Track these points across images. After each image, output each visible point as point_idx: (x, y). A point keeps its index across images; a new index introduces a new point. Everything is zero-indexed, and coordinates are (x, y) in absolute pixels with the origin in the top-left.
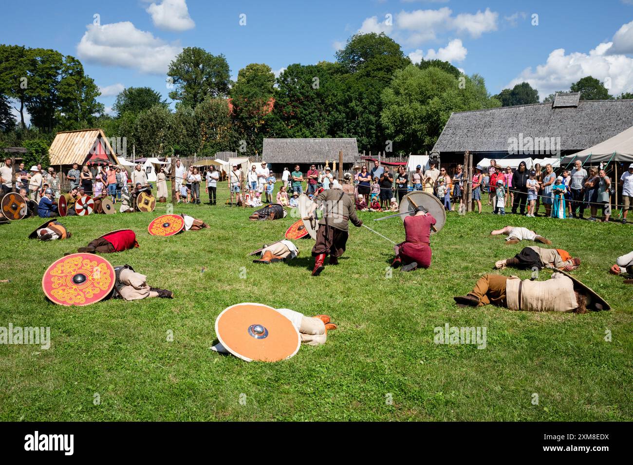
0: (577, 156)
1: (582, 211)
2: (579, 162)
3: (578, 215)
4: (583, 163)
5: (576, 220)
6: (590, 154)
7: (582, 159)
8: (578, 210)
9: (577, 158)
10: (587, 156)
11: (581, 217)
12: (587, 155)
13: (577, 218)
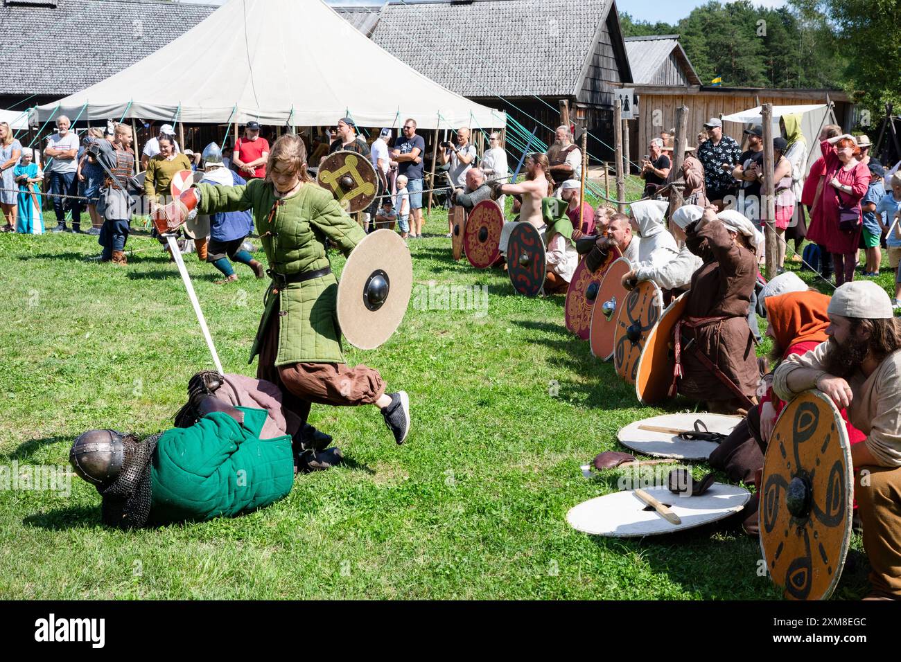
0: (60, 108)
1: (76, 218)
2: (64, 119)
3: (69, 225)
4: (72, 122)
5: (66, 234)
6: (85, 103)
7: (70, 113)
8: (69, 217)
9: (60, 111)
10: (80, 109)
11: (76, 228)
12: (79, 105)
13: (69, 231)
